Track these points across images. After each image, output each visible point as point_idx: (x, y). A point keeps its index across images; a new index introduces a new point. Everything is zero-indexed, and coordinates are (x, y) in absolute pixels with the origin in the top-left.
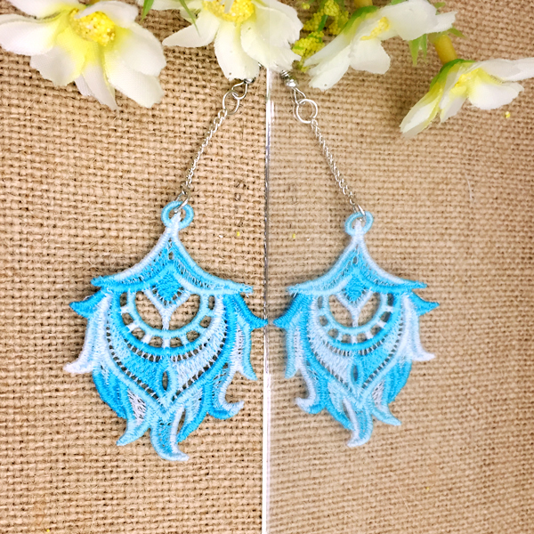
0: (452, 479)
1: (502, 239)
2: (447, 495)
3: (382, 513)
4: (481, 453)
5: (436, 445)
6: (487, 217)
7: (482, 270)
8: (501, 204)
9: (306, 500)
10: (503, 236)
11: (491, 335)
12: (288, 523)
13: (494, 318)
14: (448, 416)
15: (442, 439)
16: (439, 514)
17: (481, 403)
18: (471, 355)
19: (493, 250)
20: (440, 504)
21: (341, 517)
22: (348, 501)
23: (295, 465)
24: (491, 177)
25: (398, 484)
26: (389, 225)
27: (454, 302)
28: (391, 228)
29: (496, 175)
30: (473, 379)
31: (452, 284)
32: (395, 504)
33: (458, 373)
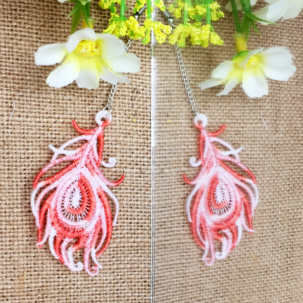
0: (267, 265)
1: (297, 122)
2: (264, 275)
3: (224, 285)
4: (285, 250)
5: (257, 245)
6: (288, 109)
7: (285, 141)
8: (296, 101)
9: (178, 276)
10: (298, 120)
11: (291, 180)
12: (167, 289)
13: (292, 170)
14: (265, 228)
15: (261, 242)
16: (259, 286)
17: (285, 221)
18: (278, 192)
19: (292, 129)
20: (259, 280)
21: (199, 286)
22: (203, 277)
23: (172, 256)
24: (290, 85)
25: (233, 268)
26: (227, 114)
27: (268, 160)
28: (228, 116)
29: (293, 84)
30: (280, 206)
31: (266, 149)
32: (232, 280)
33: (270, 203)
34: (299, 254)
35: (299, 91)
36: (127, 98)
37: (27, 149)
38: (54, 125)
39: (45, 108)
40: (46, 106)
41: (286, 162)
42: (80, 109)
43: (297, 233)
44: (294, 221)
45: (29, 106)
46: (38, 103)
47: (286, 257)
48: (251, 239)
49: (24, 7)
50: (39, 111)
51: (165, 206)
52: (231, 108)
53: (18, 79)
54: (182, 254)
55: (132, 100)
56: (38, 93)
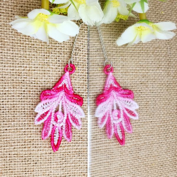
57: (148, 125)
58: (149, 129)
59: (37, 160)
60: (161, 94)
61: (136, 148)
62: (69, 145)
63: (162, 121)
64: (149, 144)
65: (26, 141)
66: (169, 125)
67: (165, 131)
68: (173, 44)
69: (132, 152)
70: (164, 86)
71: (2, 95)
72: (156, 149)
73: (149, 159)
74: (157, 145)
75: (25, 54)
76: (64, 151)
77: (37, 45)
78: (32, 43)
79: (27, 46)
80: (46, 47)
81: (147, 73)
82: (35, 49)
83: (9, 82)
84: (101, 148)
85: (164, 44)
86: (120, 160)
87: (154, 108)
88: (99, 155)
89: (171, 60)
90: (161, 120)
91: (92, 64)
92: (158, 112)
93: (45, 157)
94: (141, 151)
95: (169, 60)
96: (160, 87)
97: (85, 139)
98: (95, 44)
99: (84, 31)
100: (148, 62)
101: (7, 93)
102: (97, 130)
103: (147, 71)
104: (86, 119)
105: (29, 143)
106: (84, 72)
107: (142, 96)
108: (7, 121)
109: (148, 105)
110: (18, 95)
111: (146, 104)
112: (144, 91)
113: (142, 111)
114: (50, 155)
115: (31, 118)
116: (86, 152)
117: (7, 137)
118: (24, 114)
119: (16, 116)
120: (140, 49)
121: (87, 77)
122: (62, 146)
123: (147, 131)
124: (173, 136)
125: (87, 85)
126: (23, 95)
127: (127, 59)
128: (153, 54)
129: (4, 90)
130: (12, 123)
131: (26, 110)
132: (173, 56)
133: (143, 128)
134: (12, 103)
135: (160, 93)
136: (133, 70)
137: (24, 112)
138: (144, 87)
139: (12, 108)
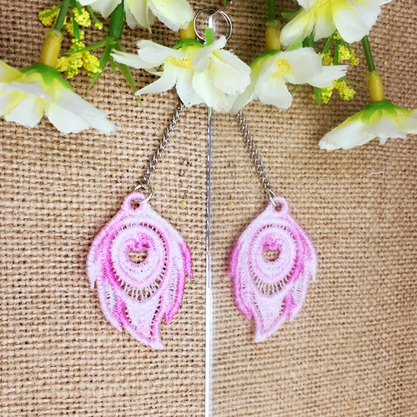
34: (410, 394)
35: (412, 162)
36: (172, 172)
37: (24, 249)
38: (64, 213)
39: (51, 188)
40: (52, 184)
41: (394, 263)
42: (104, 189)
43: (407, 364)
44: (403, 346)
45: (27, 185)
46: (40, 180)
47: (392, 398)
48: (345, 375)
49: (21, 36)
50: (41, 191)
51: (226, 330)
52: (319, 187)
53: (11, 144)
54: (249, 400)
55: (180, 175)
56: (41, 165)
57: (337, 332)
58: (339, 339)
59: (94, 410)
60: (364, 262)
61: (311, 383)
62: (164, 376)
63: (365, 322)
64: (339, 374)
65: (71, 369)
66: (381, 331)
67: (373, 345)
68: (391, 150)
69: (301, 392)
70: (372, 243)
71: (18, 266)
72: (354, 383)
73: (337, 407)
74: (354, 376)
75: (69, 172)
76: (153, 390)
77: (94, 152)
78: (85, 148)
79: (73, 154)
80: (115, 156)
81: (335, 214)
82: (92, 162)
83: (34, 235)
84: (235, 383)
85: (371, 150)
86: (276, 409)
87: (350, 293)
88: (231, 399)
89: (386, 184)
90: (364, 319)
91: (216, 196)
92: (358, 301)
93: (111, 404)
94: (321, 388)
95: (383, 186)
96: (362, 245)
97: (201, 364)
98: (223, 149)
99: (198, 120)
100: (337, 189)
101: (29, 260)
102: (226, 343)
103: (335, 211)
104: (201, 318)
105: (77, 374)
106: (199, 213)
107: (324, 266)
108: (28, 324)
109: (337, 287)
110: (54, 264)
111: (331, 285)
112: (329, 255)
113: (323, 299)
114: (122, 399)
115: (81, 315)
116: (201, 393)
117: (28, 359)
118: (67, 307)
119: (48, 311)
120: (319, 161)
121: (204, 224)
122: (150, 379)
123: (335, 344)
124: (389, 356)
125: (204, 241)
126: (64, 265)
127: (293, 183)
128: (349, 172)
129: (23, 253)
130: (41, 328)
131: (70, 299)
132: (392, 175)
133: (326, 338)
134: (40, 283)
135: (363, 260)
136: (304, 208)
137: (66, 302)
138: (329, 245)
139: (41, 295)
